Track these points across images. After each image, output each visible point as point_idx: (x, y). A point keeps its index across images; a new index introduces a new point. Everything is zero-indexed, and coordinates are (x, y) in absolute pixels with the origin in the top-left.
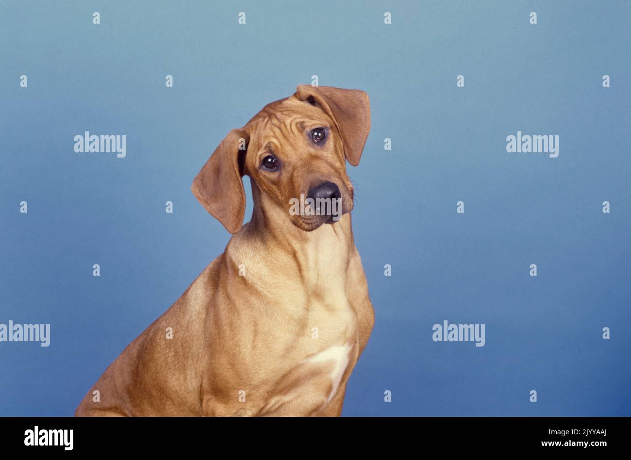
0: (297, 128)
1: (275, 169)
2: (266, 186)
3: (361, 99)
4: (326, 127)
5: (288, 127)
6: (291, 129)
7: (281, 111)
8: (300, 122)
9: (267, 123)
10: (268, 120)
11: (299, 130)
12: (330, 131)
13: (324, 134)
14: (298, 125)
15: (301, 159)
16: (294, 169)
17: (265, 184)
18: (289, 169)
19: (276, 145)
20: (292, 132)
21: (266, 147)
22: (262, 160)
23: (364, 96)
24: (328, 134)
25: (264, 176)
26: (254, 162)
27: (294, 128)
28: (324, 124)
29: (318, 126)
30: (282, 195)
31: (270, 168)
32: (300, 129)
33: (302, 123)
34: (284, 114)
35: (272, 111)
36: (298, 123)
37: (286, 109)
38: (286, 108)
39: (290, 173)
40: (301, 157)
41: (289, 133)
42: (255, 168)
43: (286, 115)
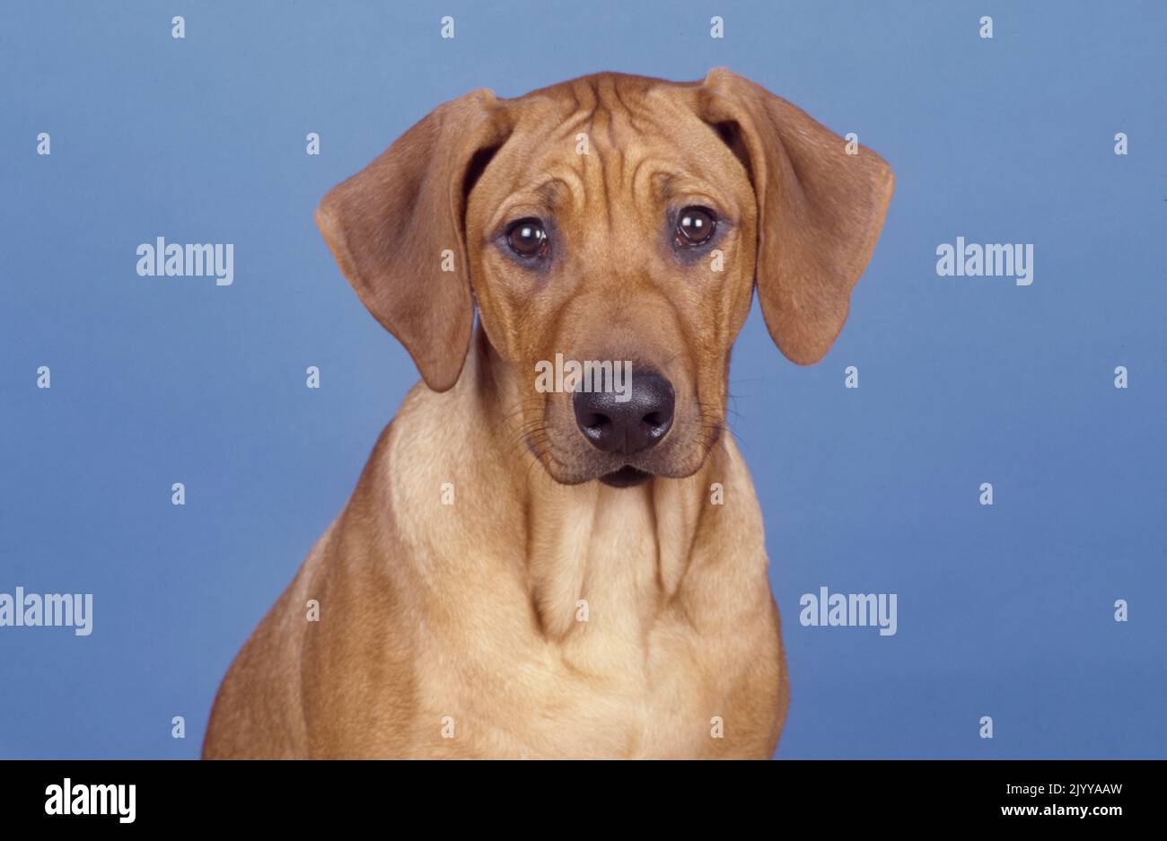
0: (652, 185)
1: (533, 260)
2: (488, 295)
3: (873, 179)
4: (727, 219)
5: (628, 171)
6: (634, 179)
7: (631, 114)
8: (668, 174)
9: (577, 126)
10: (585, 121)
11: (653, 195)
12: (732, 233)
13: (713, 231)
14: (657, 180)
15: (615, 273)
16: (580, 289)
17: (487, 289)
18: (570, 281)
19: (571, 195)
20: (633, 188)
21: (542, 187)
22: (509, 220)
23: (884, 172)
24: (724, 236)
25: (495, 269)
26: (489, 212)
27: (642, 180)
28: (727, 206)
29: (706, 202)
30: (519, 347)
31: (520, 253)
32: (658, 193)
33: (670, 178)
34: (633, 126)
35: (608, 97)
36: (662, 173)
37: (646, 113)
38: (647, 109)
39: (565, 294)
40: (618, 267)
41: (622, 185)
42: (481, 231)
43: (639, 132)
